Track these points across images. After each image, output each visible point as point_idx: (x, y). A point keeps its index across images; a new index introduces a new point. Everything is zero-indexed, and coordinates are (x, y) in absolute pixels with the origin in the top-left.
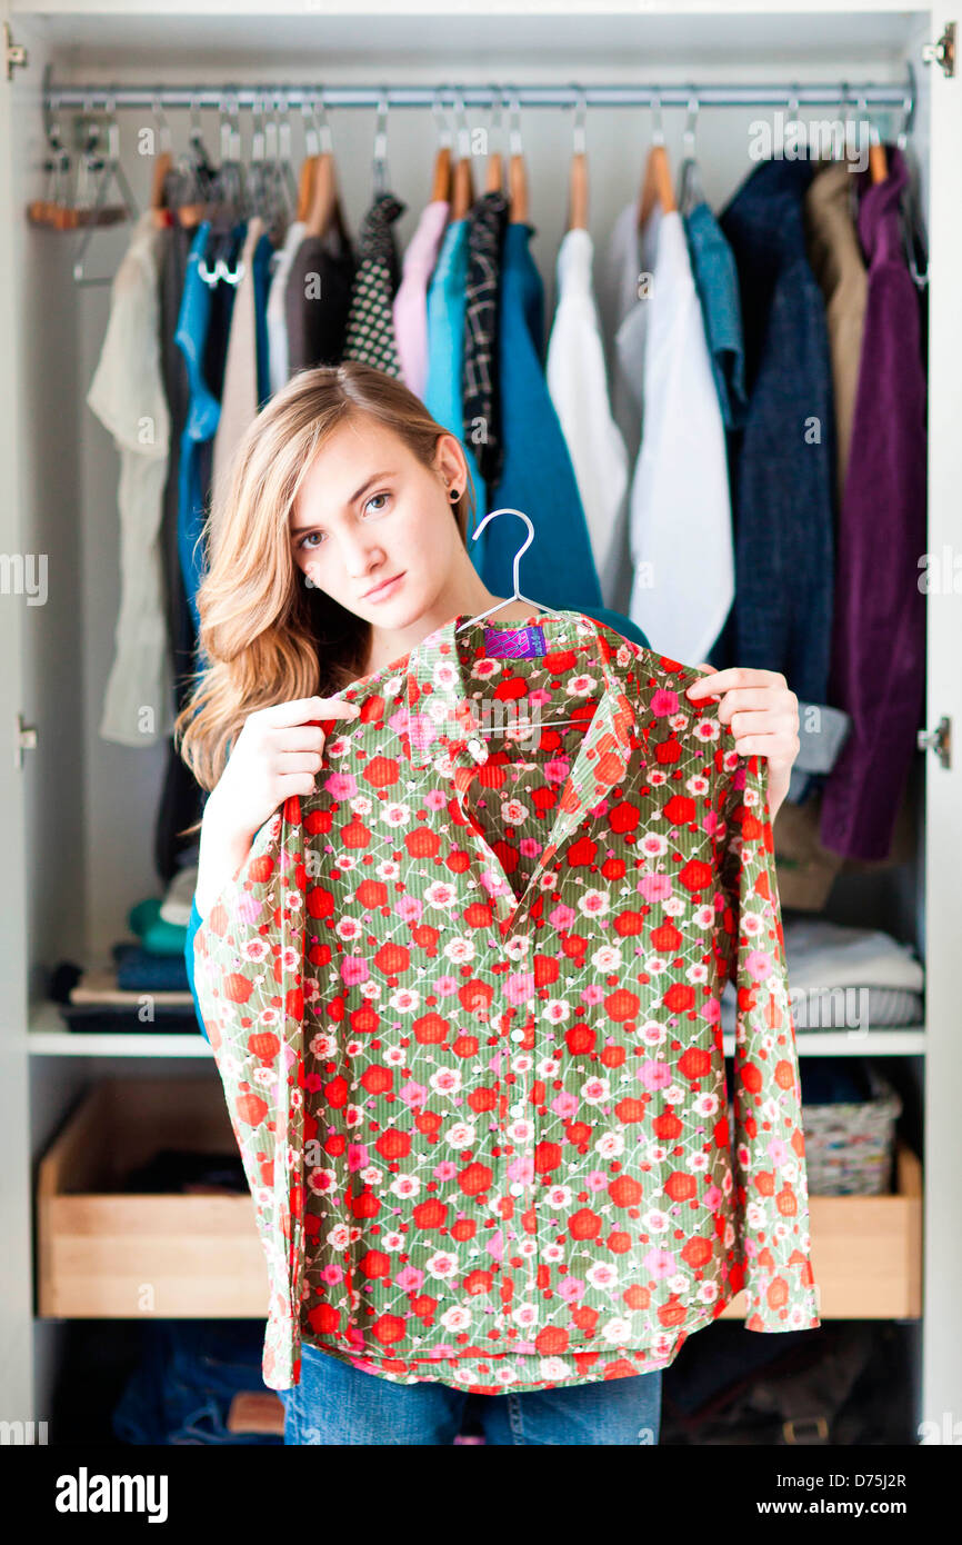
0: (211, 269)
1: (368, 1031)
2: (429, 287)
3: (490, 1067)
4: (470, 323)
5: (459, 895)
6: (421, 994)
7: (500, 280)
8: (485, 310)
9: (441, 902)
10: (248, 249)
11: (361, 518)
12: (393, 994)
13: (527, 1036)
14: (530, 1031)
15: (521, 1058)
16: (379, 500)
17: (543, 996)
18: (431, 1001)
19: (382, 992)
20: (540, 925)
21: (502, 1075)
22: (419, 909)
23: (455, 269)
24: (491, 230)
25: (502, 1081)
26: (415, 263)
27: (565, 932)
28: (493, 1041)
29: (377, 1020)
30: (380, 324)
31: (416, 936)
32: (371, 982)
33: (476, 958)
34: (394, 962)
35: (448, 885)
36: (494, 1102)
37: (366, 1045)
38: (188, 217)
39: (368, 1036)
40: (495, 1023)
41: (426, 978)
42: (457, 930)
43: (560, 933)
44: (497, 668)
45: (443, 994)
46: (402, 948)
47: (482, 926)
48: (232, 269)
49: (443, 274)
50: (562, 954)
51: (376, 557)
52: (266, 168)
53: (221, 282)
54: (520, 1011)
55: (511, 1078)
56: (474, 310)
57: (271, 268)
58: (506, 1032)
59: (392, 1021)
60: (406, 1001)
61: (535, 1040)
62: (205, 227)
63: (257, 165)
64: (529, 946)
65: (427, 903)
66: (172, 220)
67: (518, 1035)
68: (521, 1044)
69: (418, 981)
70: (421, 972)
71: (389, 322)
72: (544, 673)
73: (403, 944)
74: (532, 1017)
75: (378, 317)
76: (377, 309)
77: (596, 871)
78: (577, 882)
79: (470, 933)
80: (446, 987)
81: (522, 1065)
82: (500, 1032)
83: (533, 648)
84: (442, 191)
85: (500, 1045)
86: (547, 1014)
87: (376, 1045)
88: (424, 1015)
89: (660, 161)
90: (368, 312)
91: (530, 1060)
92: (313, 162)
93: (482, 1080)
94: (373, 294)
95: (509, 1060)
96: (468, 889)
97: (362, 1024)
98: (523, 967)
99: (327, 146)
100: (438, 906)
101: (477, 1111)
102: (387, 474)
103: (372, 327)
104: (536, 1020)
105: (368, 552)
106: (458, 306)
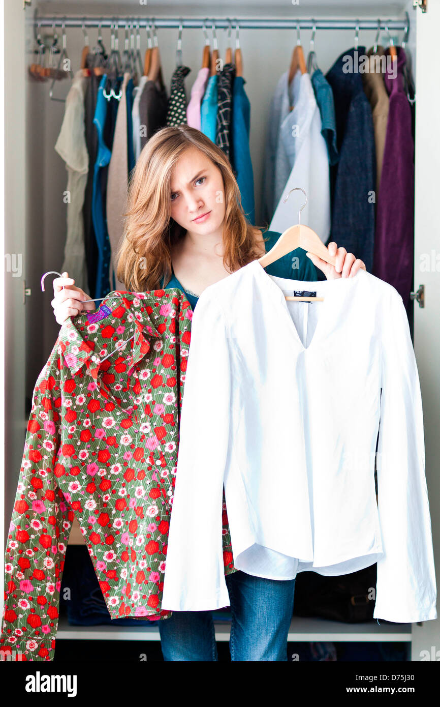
0: (108, 93)
1: (108, 488)
2: (202, 102)
3: (153, 479)
4: (220, 117)
5: (115, 419)
6: (121, 463)
7: (232, 99)
8: (226, 111)
9: (110, 425)
10: (124, 85)
11: (194, 187)
12: (111, 469)
13: (162, 461)
14: (163, 459)
15: (163, 471)
16: (201, 180)
17: (163, 443)
18: (126, 464)
19: (106, 471)
20: (151, 416)
21: (158, 481)
22: (103, 431)
23: (213, 95)
24: (228, 79)
25: (160, 483)
26: (196, 92)
27: (162, 414)
28: (149, 468)
29: (110, 482)
30: (181, 117)
31: (107, 442)
32: (101, 470)
33: (133, 440)
34: (105, 457)
35: (109, 418)
36: (160, 493)
37: (110, 494)
38: (98, 72)
39: (109, 490)
40: (148, 461)
41: (119, 456)
42: (121, 433)
43: (161, 416)
44: (97, 326)
45: (128, 459)
46: (104, 450)
47: (129, 427)
48: (117, 93)
49: (208, 96)
50: (165, 423)
51: (201, 203)
52: (129, 54)
53: (112, 98)
54: (155, 452)
55: (163, 481)
56: (221, 112)
57: (133, 94)
58: (153, 463)
59: (115, 479)
60: (116, 469)
61: (166, 462)
62: (105, 76)
63: (126, 52)
64: (150, 425)
65: (105, 428)
66: (91, 73)
67: (159, 462)
68: (161, 465)
69: (117, 459)
70: (116, 455)
71: (185, 116)
72: (116, 320)
73: (105, 448)
74: (161, 453)
75: (180, 114)
76: (179, 111)
77: (165, 386)
78: (159, 393)
79: (126, 432)
80: (128, 456)
81: (165, 474)
82: (151, 464)
83: (106, 313)
84: (206, 64)
85: (153, 469)
86: (167, 449)
87: (114, 492)
88: (125, 471)
89: (299, 51)
90: (176, 112)
91: (167, 471)
92: (151, 51)
93: (151, 485)
94: (178, 104)
95: (159, 474)
96: (118, 416)
97: (105, 487)
98: (151, 434)
99: (156, 45)
100: (109, 427)
101: (155, 498)
102: (204, 171)
103: (178, 118)
104: (163, 454)
105: (198, 202)
106: (215, 109)
